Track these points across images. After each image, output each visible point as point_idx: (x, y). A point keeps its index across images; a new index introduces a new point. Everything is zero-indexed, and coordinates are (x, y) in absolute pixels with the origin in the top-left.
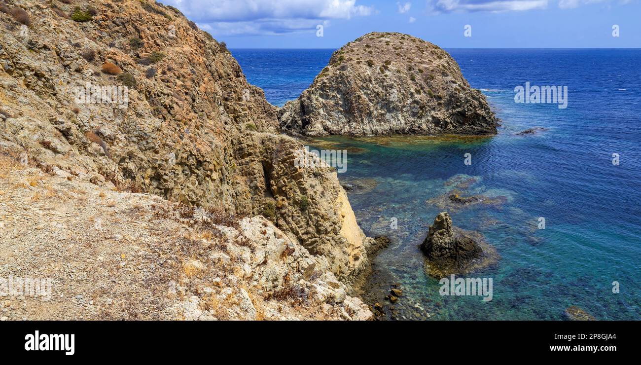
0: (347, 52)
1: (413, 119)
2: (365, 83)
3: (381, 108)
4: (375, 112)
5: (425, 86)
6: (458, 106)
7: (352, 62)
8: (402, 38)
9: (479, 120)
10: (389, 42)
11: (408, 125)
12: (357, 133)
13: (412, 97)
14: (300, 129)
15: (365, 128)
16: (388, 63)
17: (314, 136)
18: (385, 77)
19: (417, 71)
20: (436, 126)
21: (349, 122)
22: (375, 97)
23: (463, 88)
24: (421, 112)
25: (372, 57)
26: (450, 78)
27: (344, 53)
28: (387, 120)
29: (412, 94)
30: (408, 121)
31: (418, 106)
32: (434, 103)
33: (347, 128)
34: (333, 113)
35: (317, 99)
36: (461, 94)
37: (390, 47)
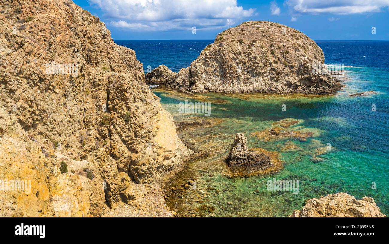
0: (226, 34)
1: (271, 82)
2: (236, 55)
3: (247, 74)
4: (242, 76)
5: (282, 58)
6: (306, 73)
7: (228, 41)
8: (270, 25)
9: (322, 84)
10: (259, 27)
11: (267, 86)
12: (228, 91)
13: (270, 66)
14: (188, 88)
15: (234, 87)
16: (255, 41)
17: (197, 93)
18: (251, 52)
19: (277, 47)
20: (288, 87)
21: (223, 83)
22: (243, 65)
23: (310, 60)
24: (277, 77)
25: (243, 37)
26: (301, 53)
27: (224, 35)
28: (251, 82)
29: (271, 64)
30: (267, 83)
31: (275, 73)
32: (288, 70)
33: (221, 88)
34: (212, 77)
35: (200, 67)
36: (308, 65)
37: (260, 31)
